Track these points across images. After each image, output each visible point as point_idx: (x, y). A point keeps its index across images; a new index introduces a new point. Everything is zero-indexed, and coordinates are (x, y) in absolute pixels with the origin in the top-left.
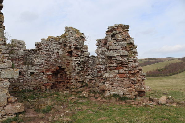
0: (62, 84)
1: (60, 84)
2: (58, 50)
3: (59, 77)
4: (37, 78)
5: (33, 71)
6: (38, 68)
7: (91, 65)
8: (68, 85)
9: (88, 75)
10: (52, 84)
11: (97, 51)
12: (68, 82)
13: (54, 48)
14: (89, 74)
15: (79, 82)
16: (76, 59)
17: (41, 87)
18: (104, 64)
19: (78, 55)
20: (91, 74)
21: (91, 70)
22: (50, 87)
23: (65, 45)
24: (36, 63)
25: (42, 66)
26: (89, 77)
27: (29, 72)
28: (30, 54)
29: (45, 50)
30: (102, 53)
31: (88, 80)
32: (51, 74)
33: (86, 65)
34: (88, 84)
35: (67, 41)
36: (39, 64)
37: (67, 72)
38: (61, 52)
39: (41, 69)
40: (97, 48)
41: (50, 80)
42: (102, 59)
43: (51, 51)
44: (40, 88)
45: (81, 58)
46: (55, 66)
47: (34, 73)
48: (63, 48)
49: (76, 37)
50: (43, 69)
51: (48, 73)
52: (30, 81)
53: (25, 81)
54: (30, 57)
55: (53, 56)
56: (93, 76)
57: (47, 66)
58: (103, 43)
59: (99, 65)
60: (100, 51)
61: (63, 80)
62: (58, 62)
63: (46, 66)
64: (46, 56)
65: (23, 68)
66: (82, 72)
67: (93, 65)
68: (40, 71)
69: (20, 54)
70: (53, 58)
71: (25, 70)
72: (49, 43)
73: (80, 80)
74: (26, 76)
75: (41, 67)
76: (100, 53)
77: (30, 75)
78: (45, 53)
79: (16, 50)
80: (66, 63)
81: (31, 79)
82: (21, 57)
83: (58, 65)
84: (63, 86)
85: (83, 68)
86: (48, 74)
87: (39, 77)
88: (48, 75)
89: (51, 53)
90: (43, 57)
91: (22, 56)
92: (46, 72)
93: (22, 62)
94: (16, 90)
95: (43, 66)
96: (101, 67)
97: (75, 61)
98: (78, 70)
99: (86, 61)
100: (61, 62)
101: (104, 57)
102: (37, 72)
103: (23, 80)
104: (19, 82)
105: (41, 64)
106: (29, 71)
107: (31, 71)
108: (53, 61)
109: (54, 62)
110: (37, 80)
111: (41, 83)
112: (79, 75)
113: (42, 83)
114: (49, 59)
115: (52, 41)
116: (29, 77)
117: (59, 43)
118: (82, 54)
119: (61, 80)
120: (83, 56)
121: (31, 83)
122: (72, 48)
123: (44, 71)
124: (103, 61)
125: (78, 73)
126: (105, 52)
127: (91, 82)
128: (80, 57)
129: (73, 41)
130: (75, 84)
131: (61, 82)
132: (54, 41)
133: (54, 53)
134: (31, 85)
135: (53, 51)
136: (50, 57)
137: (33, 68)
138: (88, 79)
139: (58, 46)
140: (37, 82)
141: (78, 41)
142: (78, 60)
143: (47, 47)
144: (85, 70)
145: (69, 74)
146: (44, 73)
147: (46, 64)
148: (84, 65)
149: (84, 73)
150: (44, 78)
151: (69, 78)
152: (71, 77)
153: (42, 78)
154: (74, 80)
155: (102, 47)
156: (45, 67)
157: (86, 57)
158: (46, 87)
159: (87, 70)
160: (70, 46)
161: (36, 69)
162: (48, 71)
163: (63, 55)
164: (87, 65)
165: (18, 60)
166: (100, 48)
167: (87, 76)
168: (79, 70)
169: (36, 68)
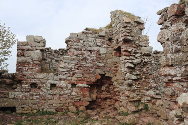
0: (108, 102)
1: (106, 102)
2: (98, 47)
3: (103, 91)
4: (62, 93)
5: (55, 82)
6: (64, 77)
7: (154, 70)
8: (117, 105)
9: (149, 90)
10: (88, 103)
11: (160, 36)
12: (116, 100)
13: (91, 44)
14: (151, 88)
15: (131, 102)
16: (126, 59)
17: (70, 107)
18: (180, 65)
19: (130, 52)
20: (155, 88)
21: (154, 78)
22: (84, 107)
23: (110, 40)
24: (61, 70)
25: (71, 73)
26: (151, 93)
27: (49, 83)
28: (55, 55)
29: (76, 49)
30: (172, 38)
31: (149, 99)
32: (87, 86)
33: (144, 69)
34: (150, 105)
35: (113, 33)
36: (65, 70)
37: (114, 84)
38: (103, 51)
39: (70, 78)
40: (161, 29)
41: (84, 96)
42: (172, 53)
43: (86, 50)
44: (68, 109)
45: (137, 58)
46: (94, 73)
47: (57, 85)
48: (107, 45)
49: (124, 22)
50: (73, 78)
51: (81, 85)
52: (49, 98)
53: (43, 98)
54: (56, 61)
55: (89, 58)
56: (157, 92)
57: (79, 73)
58: (172, 14)
59: (167, 69)
60: (168, 34)
61: (110, 95)
62: (99, 67)
63: (77, 73)
64: (78, 58)
65: (39, 77)
66: (137, 83)
67: (157, 70)
68: (68, 82)
69: (35, 56)
70: (89, 61)
71: (42, 80)
72: (82, 37)
73: (133, 98)
74: (43, 90)
75: (69, 75)
76: (168, 39)
77: (49, 89)
78: (76, 53)
79: (29, 50)
80: (113, 68)
81: (52, 95)
82: (36, 61)
83: (99, 71)
84: (110, 105)
85: (139, 75)
86: (81, 87)
87: (66, 92)
88: (82, 89)
89: (86, 53)
90: (73, 60)
91: (38, 59)
92: (77, 83)
93: (37, 69)
94: (28, 111)
95: (73, 74)
96: (172, 71)
97: (125, 63)
98: (129, 79)
99: (145, 62)
100: (103, 66)
101: (179, 47)
102: (62, 83)
103: (39, 95)
104: (33, 99)
105: (70, 71)
106: (49, 81)
107: (53, 82)
108: (91, 65)
109: (92, 67)
110: (62, 95)
111: (69, 101)
112: (133, 88)
113: (71, 101)
114: (83, 63)
115: (87, 33)
116: (49, 92)
117: (100, 36)
118: (138, 51)
119: (108, 96)
120: (139, 55)
121: (52, 100)
122: (120, 41)
123: (75, 82)
124: (178, 58)
125: (130, 85)
126: (180, 34)
127: (154, 104)
128: (134, 56)
129: (121, 29)
130: (125, 105)
131: (106, 99)
132: (91, 33)
133: (91, 52)
134: (52, 104)
135: (89, 49)
136: (85, 59)
137: (55, 77)
138: (149, 96)
139: (99, 41)
140: (62, 99)
141: (129, 28)
142: (130, 61)
143: (79, 44)
144: (143, 79)
145: (117, 86)
146: (74, 85)
147: (77, 71)
148: (142, 70)
149: (142, 85)
150: (73, 93)
151: (117, 93)
152: (119, 92)
153: (70, 93)
154: (124, 98)
155: (171, 24)
156: (76, 75)
157: (145, 55)
158: (77, 108)
159: (147, 80)
160: (117, 40)
161: (60, 79)
162: (82, 81)
163: (106, 55)
164: (146, 70)
165: (31, 65)
166: (166, 27)
167: (147, 90)
168: (132, 80)
169: (61, 76)
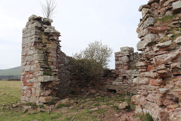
5: (137, 75)
52: (133, 86)
65: (127, 72)
69: (124, 60)
71: (129, 74)
74: (130, 80)
79: (121, 57)
82: (125, 63)
91: (126, 62)
93: (126, 67)
94: (122, 93)
103: (127, 83)
104: (124, 86)
106: (133, 75)
107: (135, 75)
121: (135, 87)
134: (135, 89)
137: (137, 72)
165: (123, 66)
